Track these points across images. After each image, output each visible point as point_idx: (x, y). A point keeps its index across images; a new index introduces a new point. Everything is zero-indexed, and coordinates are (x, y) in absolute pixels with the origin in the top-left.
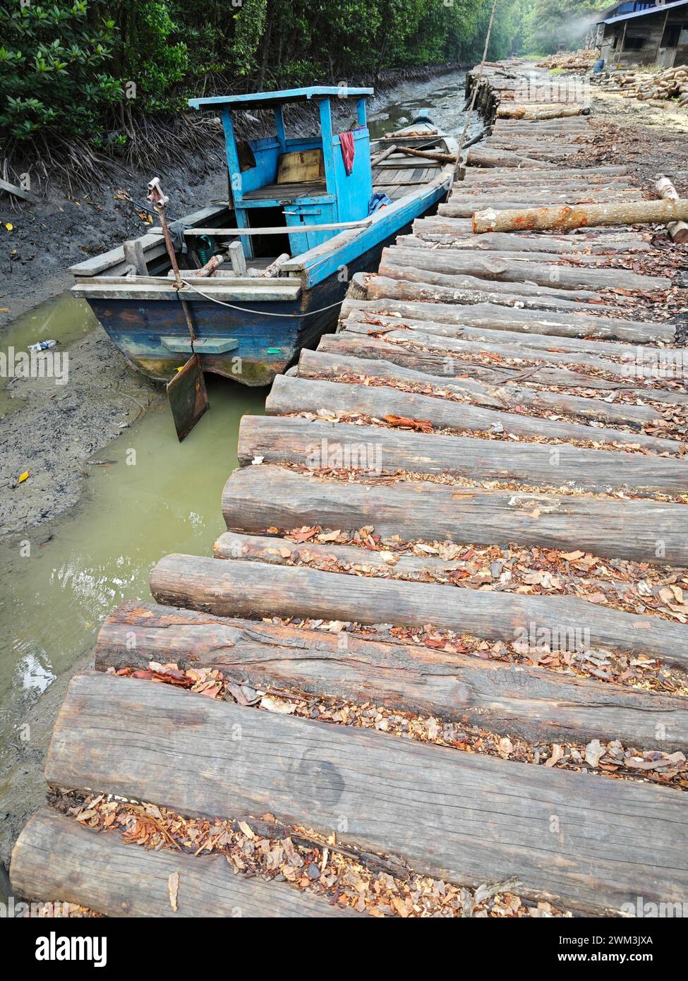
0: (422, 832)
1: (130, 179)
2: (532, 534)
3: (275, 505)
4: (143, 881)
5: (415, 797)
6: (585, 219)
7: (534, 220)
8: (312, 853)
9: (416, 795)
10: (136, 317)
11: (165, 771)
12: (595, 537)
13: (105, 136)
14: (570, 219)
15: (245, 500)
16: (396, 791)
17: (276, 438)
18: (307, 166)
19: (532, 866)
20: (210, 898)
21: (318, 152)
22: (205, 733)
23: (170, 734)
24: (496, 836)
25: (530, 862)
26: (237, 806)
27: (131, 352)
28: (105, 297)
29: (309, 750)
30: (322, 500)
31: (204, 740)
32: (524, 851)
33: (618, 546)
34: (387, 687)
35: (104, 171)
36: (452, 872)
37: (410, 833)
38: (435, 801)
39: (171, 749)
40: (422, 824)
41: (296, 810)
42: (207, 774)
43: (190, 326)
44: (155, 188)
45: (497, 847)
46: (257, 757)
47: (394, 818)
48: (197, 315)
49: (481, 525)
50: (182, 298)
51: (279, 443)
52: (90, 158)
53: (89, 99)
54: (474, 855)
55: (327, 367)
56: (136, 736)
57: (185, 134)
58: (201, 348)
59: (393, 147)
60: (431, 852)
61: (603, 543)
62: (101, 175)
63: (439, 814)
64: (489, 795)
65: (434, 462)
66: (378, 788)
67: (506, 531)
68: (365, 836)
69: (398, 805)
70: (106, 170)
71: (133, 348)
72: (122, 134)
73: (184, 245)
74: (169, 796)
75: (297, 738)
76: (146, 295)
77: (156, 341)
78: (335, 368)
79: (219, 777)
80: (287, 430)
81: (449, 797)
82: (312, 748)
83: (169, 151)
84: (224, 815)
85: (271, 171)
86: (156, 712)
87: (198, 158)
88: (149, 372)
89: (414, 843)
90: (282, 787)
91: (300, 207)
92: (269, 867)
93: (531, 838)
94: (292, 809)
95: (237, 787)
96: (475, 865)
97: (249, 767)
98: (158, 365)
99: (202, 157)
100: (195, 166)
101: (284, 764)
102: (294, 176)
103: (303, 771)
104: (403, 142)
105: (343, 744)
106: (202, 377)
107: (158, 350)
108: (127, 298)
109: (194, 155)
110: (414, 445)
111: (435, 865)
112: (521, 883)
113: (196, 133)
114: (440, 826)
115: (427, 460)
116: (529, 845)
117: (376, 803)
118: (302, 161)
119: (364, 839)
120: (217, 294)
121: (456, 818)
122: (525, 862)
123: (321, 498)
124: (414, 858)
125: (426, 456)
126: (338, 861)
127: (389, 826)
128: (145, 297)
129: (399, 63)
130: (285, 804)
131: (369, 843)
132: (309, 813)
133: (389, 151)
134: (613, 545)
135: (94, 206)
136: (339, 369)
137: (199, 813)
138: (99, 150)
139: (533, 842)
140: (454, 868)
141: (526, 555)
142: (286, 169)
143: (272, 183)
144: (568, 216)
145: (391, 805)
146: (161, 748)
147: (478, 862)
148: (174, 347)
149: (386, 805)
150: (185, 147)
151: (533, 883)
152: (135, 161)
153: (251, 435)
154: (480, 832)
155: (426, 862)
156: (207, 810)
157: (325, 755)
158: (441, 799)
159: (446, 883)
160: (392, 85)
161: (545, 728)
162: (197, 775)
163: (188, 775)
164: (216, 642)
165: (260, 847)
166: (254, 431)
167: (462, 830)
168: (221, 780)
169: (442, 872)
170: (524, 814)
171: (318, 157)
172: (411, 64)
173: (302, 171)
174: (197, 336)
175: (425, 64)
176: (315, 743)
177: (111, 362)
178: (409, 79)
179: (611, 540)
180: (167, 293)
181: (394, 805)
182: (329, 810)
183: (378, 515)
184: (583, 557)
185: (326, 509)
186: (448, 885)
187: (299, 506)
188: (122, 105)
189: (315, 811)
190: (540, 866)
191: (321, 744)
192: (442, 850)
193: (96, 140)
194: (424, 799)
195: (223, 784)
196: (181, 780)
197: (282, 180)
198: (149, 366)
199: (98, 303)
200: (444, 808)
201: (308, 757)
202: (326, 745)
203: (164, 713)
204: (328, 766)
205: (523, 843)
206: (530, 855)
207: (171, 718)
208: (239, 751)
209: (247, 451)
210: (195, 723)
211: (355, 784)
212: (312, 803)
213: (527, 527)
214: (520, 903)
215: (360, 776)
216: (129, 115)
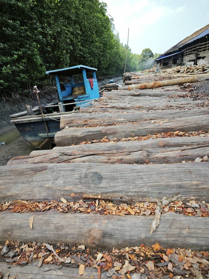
0: (136, 186)
1: (30, 101)
2: (161, 128)
3: (73, 135)
4: (18, 222)
5: (131, 175)
6: (160, 85)
7: (146, 86)
8: (91, 203)
9: (132, 174)
10: (30, 128)
11: (30, 188)
12: (182, 125)
13: (22, 91)
14: (156, 85)
15: (63, 136)
16: (124, 175)
17: (72, 121)
18: (81, 90)
19: (184, 188)
20: (48, 221)
21: (83, 86)
22: (46, 173)
23: (32, 177)
24: (167, 180)
25: (182, 186)
26: (60, 194)
27: (29, 140)
28: (21, 123)
29: (87, 170)
30: (89, 131)
31: (46, 176)
32: (179, 183)
33: (190, 127)
34: (117, 158)
35: (22, 100)
36: (151, 198)
37: (131, 187)
38: (140, 175)
39: (32, 181)
40: (135, 183)
41: (84, 190)
42: (47, 186)
43: (47, 128)
44: (35, 88)
45: (168, 184)
46: (67, 176)
47: (124, 184)
48: (49, 125)
49: (143, 129)
50: (44, 120)
51: (74, 122)
52: (18, 96)
53: (18, 80)
54: (159, 189)
55: (88, 111)
56: (18, 180)
57: (46, 91)
58: (50, 135)
59: (104, 89)
60: (141, 192)
61: (185, 127)
62: (21, 100)
63: (142, 178)
64: (161, 169)
65: (125, 119)
66: (116, 176)
67: (152, 129)
68: (113, 192)
69: (125, 179)
70: (22, 99)
71: (29, 139)
72: (28, 90)
73: (45, 110)
74: (31, 195)
75: (83, 167)
76: (33, 120)
77: (36, 135)
78: (91, 111)
79: (52, 186)
80: (76, 118)
81: (145, 173)
82: (89, 169)
83: (41, 94)
84: (54, 198)
85: (70, 92)
86: (27, 170)
87: (49, 96)
88: (34, 146)
89: (134, 190)
90: (78, 183)
91: (79, 99)
92: (73, 209)
93: (181, 178)
94: (82, 190)
95: (60, 187)
96: (160, 193)
97: (63, 180)
98: (37, 143)
99: (50, 96)
100: (49, 98)
101: (78, 176)
102: (77, 93)
103: (86, 177)
104: (107, 87)
105: (101, 166)
106: (51, 145)
107: (37, 138)
108: (27, 122)
109: (48, 96)
110: (118, 116)
111: (143, 196)
112: (180, 196)
113: (49, 90)
114: (143, 182)
115: (122, 119)
116: (180, 180)
117: (116, 181)
118: (79, 89)
119: (112, 193)
120: (55, 118)
121: (149, 178)
122: (180, 187)
123: (88, 131)
124: (134, 196)
125: (123, 118)
126: (103, 204)
127: (122, 186)
128: (33, 121)
129: (104, 75)
130: (80, 188)
131: (115, 195)
132: (89, 189)
133: (103, 89)
134: (188, 127)
135: (19, 108)
136: (92, 111)
137: (44, 199)
138: (21, 95)
139: (182, 179)
140: (152, 196)
141: (160, 135)
142: (75, 91)
143: (71, 95)
144: (155, 84)
145: (122, 180)
146: (29, 182)
147: (161, 191)
148: (42, 136)
149: (120, 180)
150: (46, 94)
151: (186, 194)
152: (31, 97)
153: (64, 121)
154: (160, 181)
155: (139, 196)
156: (47, 198)
157: (94, 170)
158: (142, 174)
159: (149, 203)
160: (103, 80)
161: (178, 158)
162: (43, 187)
163: (39, 188)
164: (51, 157)
165: (70, 205)
166: (65, 120)
167: (152, 181)
168: (53, 186)
169: (147, 199)
170: (176, 171)
171: (83, 88)
172: (107, 74)
173: (79, 91)
174: (49, 132)
175: (111, 74)
176: (90, 167)
177: (22, 146)
178: (107, 78)
179: (187, 125)
180: (39, 119)
181: (124, 180)
182: (97, 186)
183: (108, 132)
184: (179, 132)
185: (90, 134)
186: (150, 203)
187: (81, 134)
188: (27, 83)
189: (92, 188)
190: (187, 187)
191: (92, 167)
192: (145, 190)
193: (20, 92)
194: (135, 175)
195: (54, 188)
196: (36, 190)
197: (73, 94)
198: (34, 144)
199: (18, 125)
200: (143, 176)
201: (87, 172)
202: (94, 167)
203: (30, 170)
204: (96, 173)
205: (178, 180)
206: (182, 183)
207: (33, 171)
208: (60, 176)
209: (63, 126)
210: (42, 170)
211: (106, 176)
212: (90, 186)
213: (159, 126)
214: (182, 203)
215: (109, 174)
216: (30, 85)
